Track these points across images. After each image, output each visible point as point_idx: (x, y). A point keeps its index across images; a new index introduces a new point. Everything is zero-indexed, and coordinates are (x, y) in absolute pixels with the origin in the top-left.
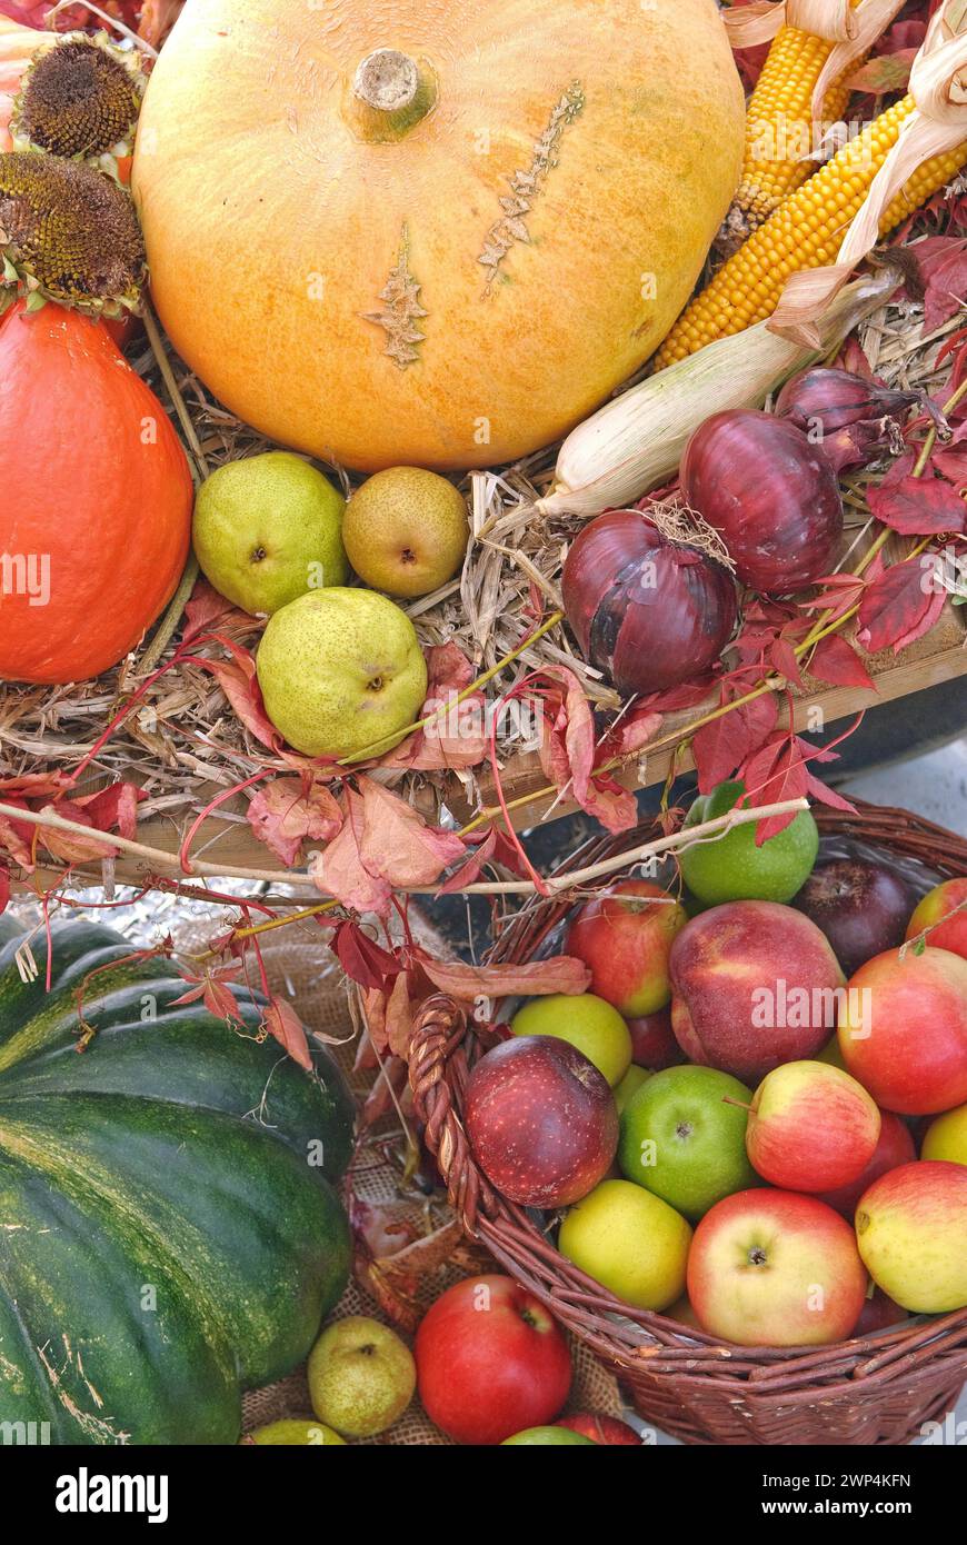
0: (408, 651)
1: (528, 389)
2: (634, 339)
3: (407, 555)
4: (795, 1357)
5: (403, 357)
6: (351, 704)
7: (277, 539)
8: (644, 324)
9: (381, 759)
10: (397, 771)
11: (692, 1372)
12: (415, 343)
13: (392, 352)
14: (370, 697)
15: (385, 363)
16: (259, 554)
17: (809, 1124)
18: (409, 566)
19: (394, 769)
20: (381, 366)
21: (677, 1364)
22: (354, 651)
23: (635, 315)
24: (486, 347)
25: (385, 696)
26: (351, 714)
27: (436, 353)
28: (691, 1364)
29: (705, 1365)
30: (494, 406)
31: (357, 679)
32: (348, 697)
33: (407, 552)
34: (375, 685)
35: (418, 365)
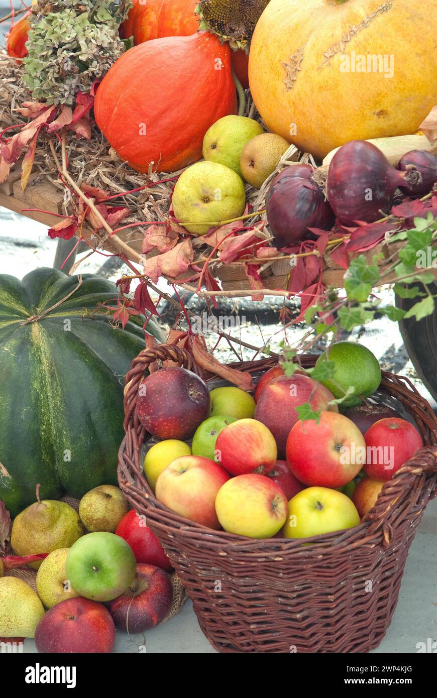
0: (226, 196)
1: (324, 116)
2: (375, 116)
3: (252, 164)
4: (168, 512)
5: (289, 85)
6: (191, 200)
7: (221, 143)
8: (381, 111)
9: (199, 235)
10: (201, 242)
11: (133, 497)
12: (294, 81)
13: (286, 82)
14: (201, 203)
15: (283, 86)
16: (214, 147)
17: (233, 434)
18: (251, 168)
19: (200, 241)
20: (281, 86)
21: (131, 491)
22: (202, 181)
23: (376, 104)
24: (312, 91)
25: (206, 205)
26: (189, 205)
27: (298, 86)
28: (134, 493)
29: (139, 497)
30: (311, 120)
31: (198, 192)
32: (191, 197)
33: (253, 161)
34: (206, 200)
35: (292, 90)
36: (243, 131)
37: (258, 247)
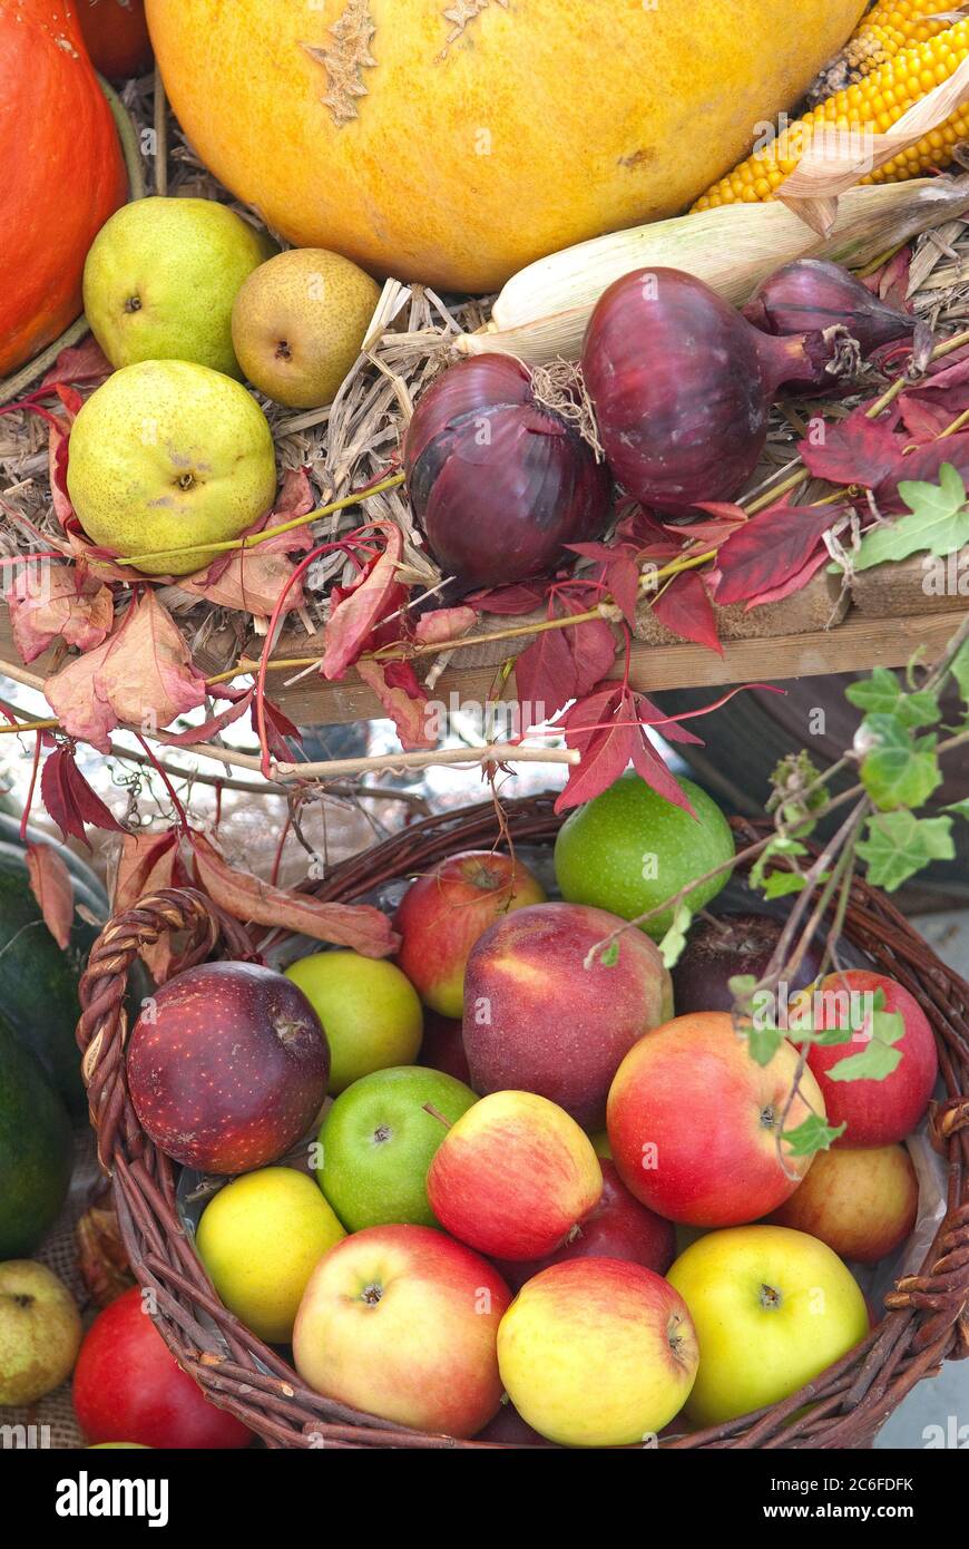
0: (240, 458)
1: (475, 190)
2: (623, 168)
3: (284, 349)
4: (367, 1426)
5: (342, 110)
6: (144, 493)
7: (155, 293)
8: (639, 153)
9: (178, 578)
10: (190, 597)
11: (245, 1401)
12: (357, 98)
13: (330, 101)
14: (173, 493)
15: (323, 113)
16: (134, 305)
17: (488, 1160)
18: (282, 363)
19: (187, 594)
20: (313, 115)
21: (230, 1383)
22: (165, 432)
23: (625, 136)
24: (430, 123)
25: (189, 499)
26: (142, 506)
27: (376, 114)
28: (245, 1389)
29: (261, 1396)
30: (433, 201)
31: (160, 466)
32: (142, 483)
33: (284, 344)
34: (185, 482)
35: (355, 124)
36: (209, 249)
37: (414, 616)
